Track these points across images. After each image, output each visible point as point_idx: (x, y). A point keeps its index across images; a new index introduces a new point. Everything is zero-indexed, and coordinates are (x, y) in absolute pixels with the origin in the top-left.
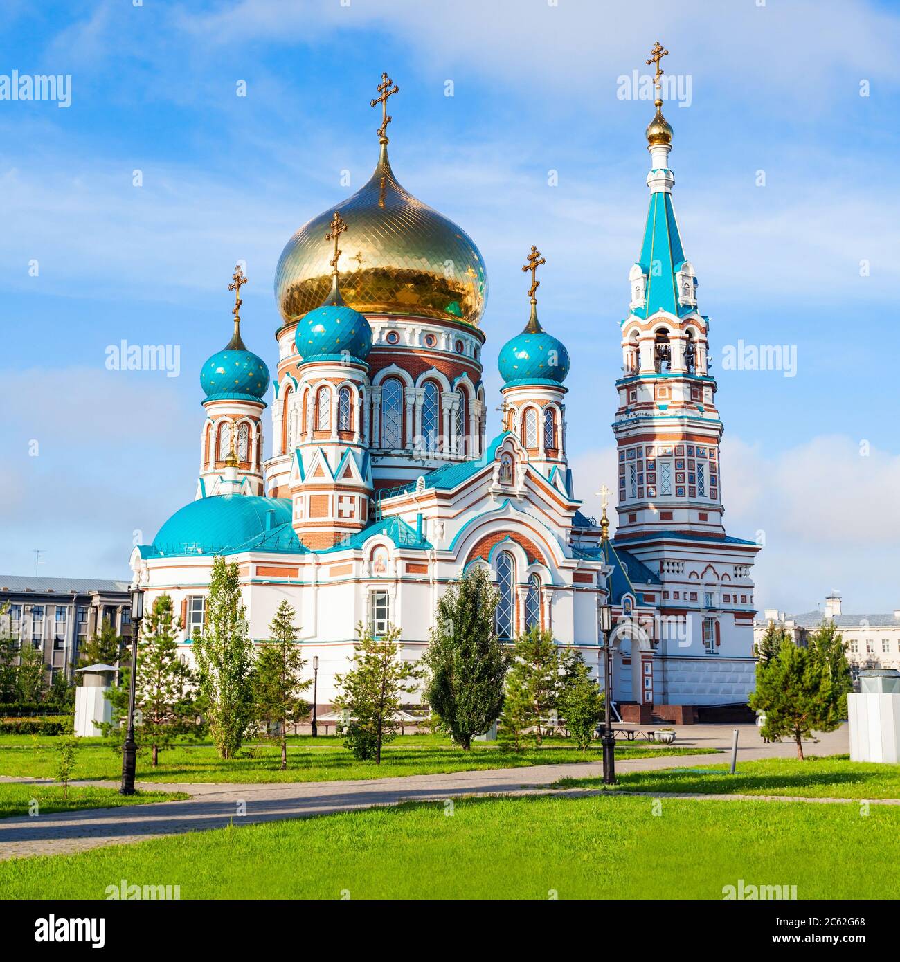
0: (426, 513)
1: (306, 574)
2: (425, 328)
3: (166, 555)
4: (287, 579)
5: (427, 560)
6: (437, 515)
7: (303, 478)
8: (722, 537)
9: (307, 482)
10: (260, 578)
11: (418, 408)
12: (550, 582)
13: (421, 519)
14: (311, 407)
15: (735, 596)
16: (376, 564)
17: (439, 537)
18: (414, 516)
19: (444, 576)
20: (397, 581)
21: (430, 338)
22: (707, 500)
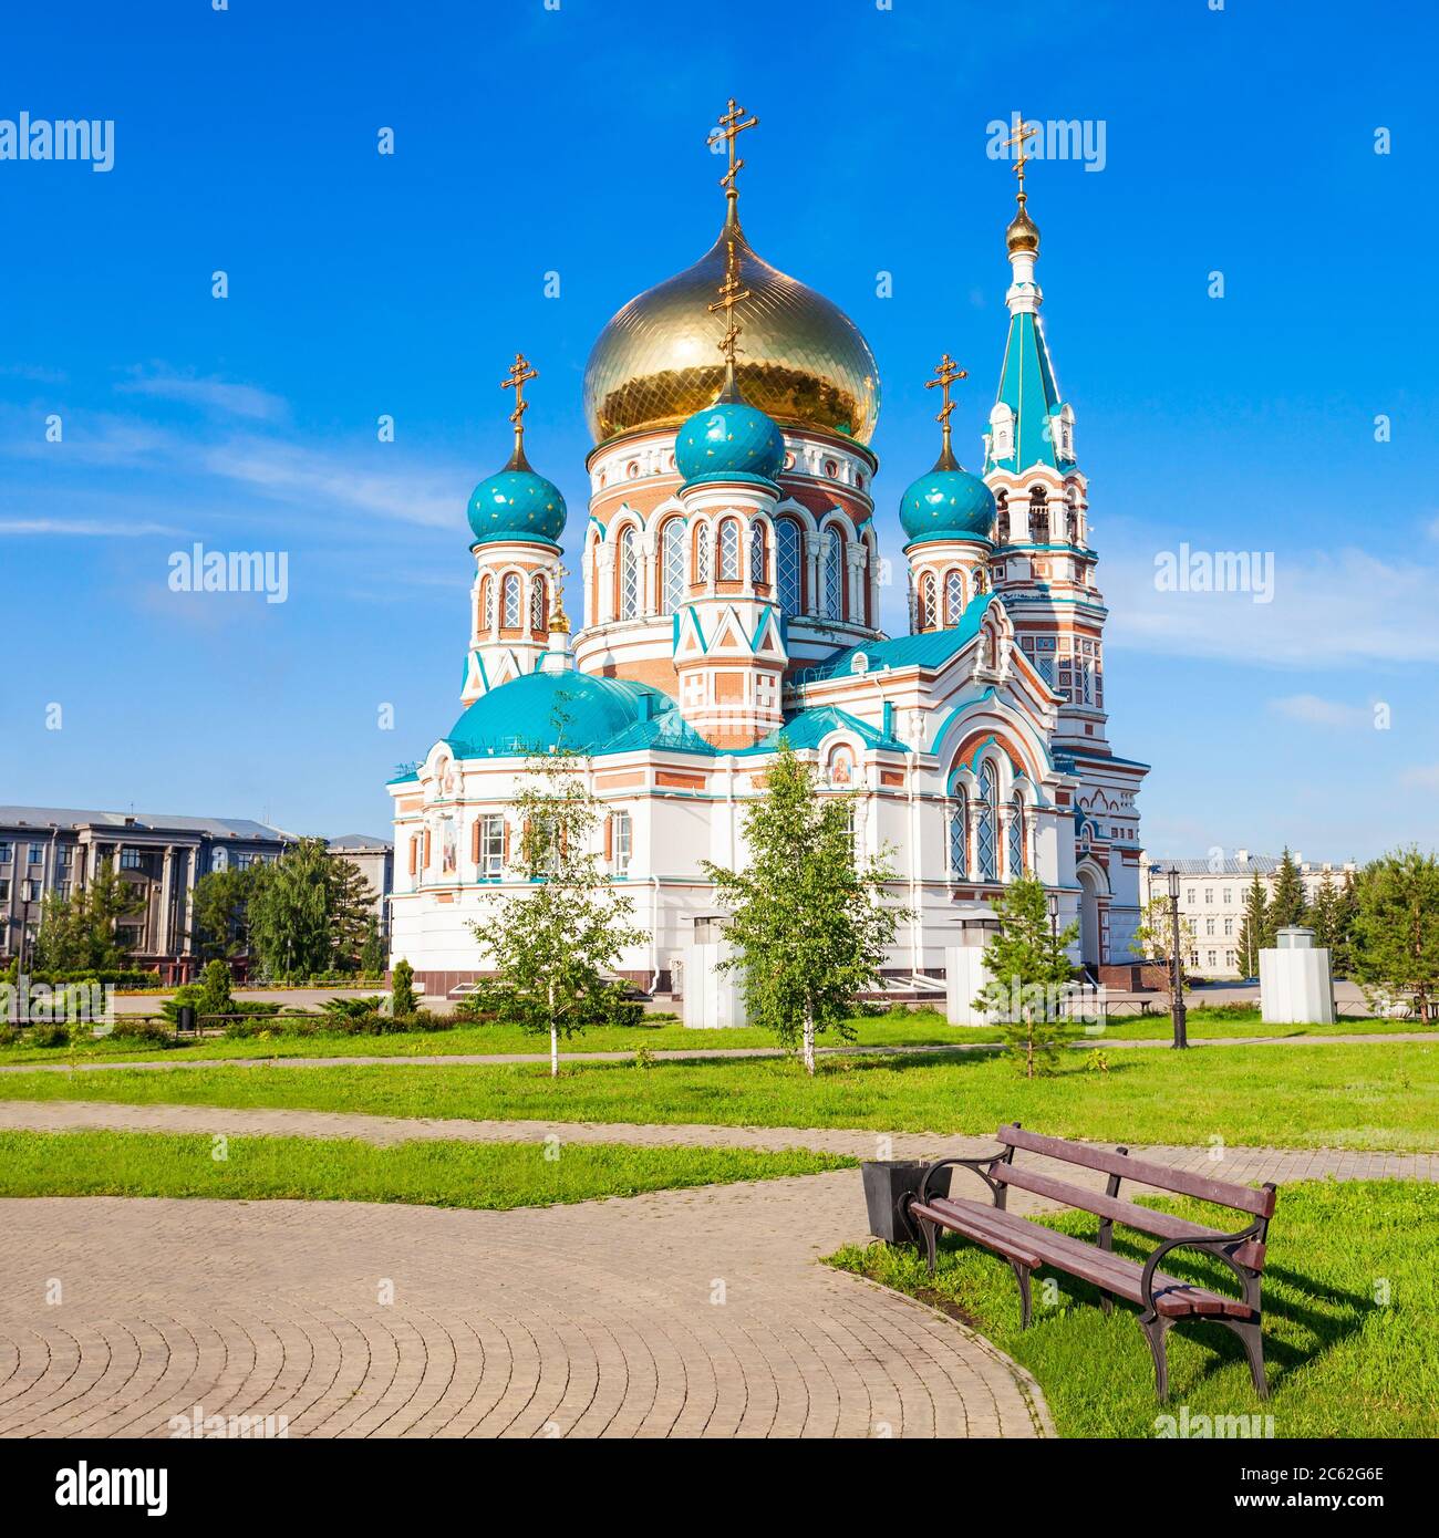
0: (898, 701)
1: (716, 785)
2: (826, 451)
3: (496, 754)
4: (693, 791)
5: (905, 767)
6: (917, 704)
7: (705, 650)
8: (1107, 755)
9: (709, 653)
10: (661, 788)
11: (822, 560)
12: (1036, 803)
13: (891, 710)
14: (711, 549)
15: (1122, 830)
16: (837, 770)
17: (917, 735)
18: (879, 705)
19: (927, 790)
20: (871, 795)
21: (830, 465)
22: (1092, 708)
